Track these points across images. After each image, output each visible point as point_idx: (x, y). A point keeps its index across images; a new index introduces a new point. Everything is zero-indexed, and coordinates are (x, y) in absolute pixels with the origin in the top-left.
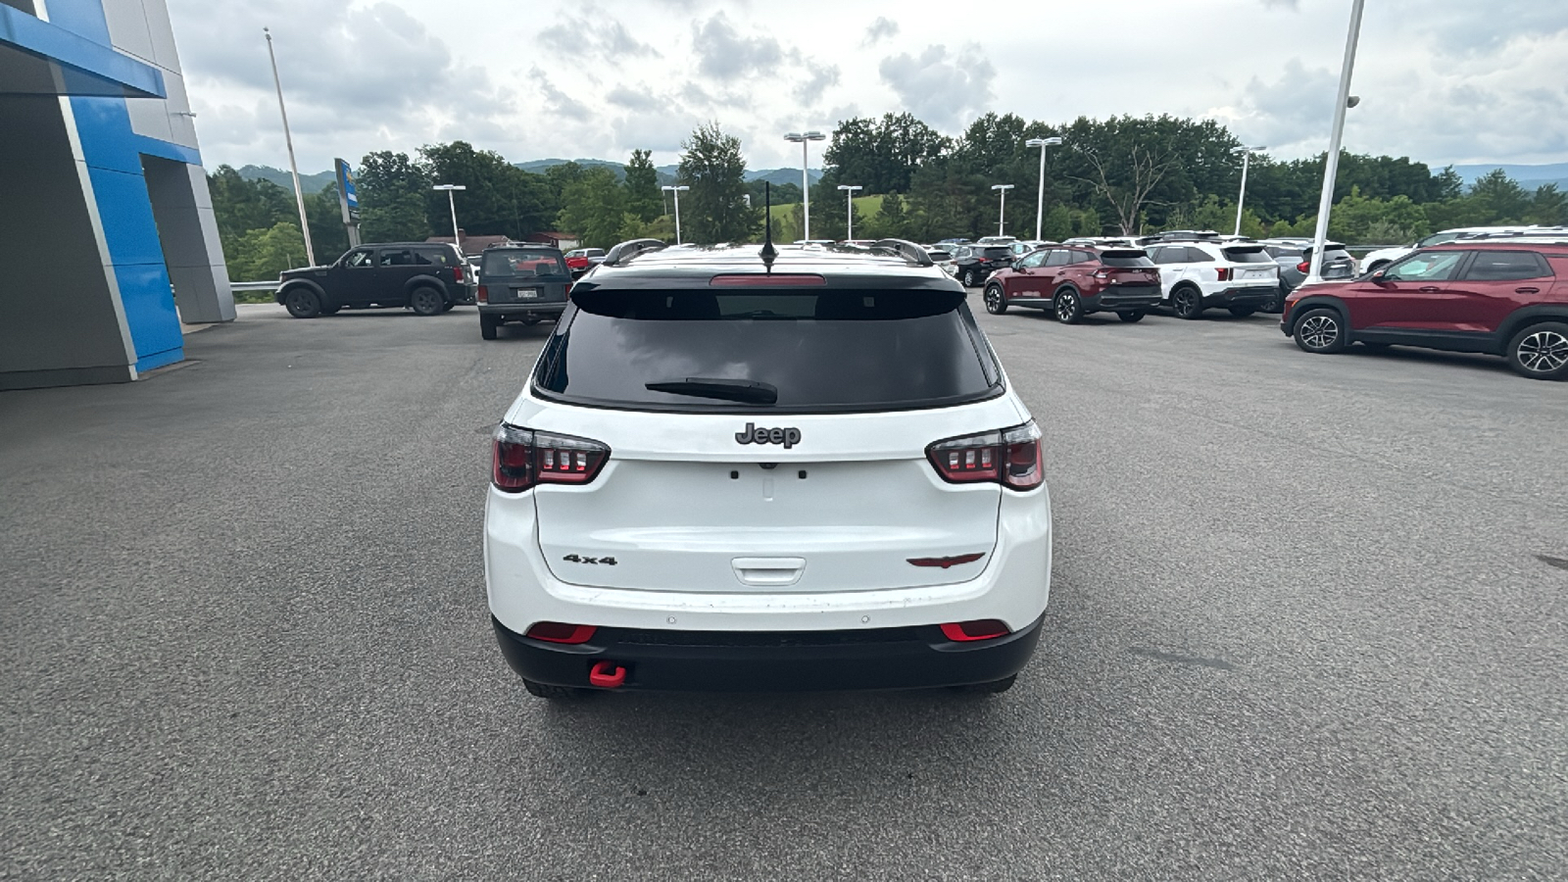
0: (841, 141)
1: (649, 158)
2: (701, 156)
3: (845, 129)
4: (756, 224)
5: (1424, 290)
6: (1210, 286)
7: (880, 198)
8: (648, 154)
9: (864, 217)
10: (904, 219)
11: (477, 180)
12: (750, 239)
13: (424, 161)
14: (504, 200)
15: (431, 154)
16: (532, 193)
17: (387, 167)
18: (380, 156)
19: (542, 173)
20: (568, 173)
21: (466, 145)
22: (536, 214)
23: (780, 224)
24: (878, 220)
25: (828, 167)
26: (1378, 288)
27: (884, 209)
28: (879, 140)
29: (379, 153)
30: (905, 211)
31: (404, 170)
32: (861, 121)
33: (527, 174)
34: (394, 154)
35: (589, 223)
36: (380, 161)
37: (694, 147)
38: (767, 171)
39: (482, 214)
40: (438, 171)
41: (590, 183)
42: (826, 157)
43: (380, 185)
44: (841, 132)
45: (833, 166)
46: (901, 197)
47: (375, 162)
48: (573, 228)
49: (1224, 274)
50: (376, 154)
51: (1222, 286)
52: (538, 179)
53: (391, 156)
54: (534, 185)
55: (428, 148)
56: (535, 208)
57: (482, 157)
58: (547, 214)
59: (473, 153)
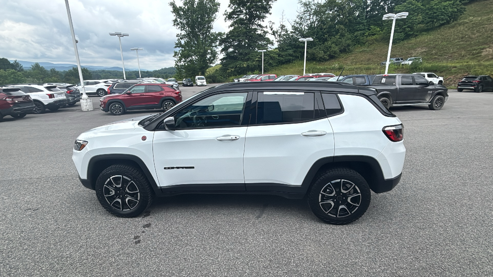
5: (141, 95)
6: (46, 101)
26: (128, 96)
49: (51, 96)
51: (52, 100)
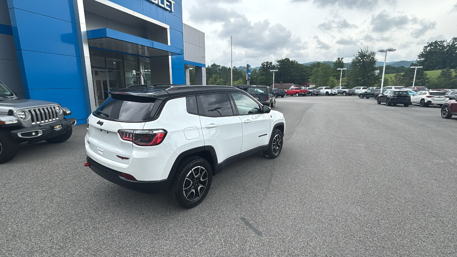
0: (428, 50)
1: (342, 60)
2: (360, 58)
3: (431, 45)
4: (378, 80)
7: (440, 71)
8: (342, 59)
9: (430, 78)
10: (452, 79)
11: (289, 68)
12: (375, 85)
13: (276, 64)
14: (296, 74)
15: (278, 62)
16: (304, 71)
17: (267, 65)
18: (266, 63)
19: (309, 66)
20: (317, 65)
21: (288, 59)
22: (304, 77)
23: (388, 80)
24: (437, 79)
25: (419, 60)
27: (442, 75)
28: (448, 48)
29: (266, 62)
30: (453, 76)
31: (271, 66)
32: (439, 42)
33: (304, 66)
34: (269, 62)
35: (319, 80)
36: (265, 64)
37: (358, 56)
38: (394, 62)
39: (289, 78)
40: (280, 66)
41: (321, 68)
42: (419, 56)
43: (264, 70)
44: (428, 46)
45: (422, 59)
46: (452, 70)
47: (264, 64)
48: (314, 81)
50: (265, 62)
52: (307, 67)
53: (268, 63)
54: (305, 69)
55: (278, 60)
56: (305, 75)
57: (292, 62)
58: (308, 77)
59: (290, 61)
